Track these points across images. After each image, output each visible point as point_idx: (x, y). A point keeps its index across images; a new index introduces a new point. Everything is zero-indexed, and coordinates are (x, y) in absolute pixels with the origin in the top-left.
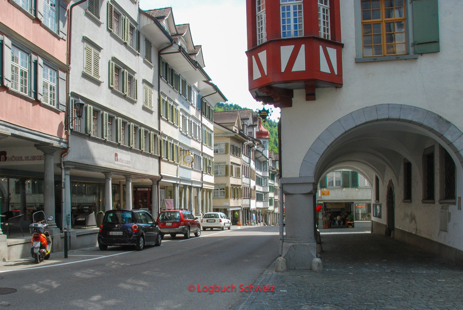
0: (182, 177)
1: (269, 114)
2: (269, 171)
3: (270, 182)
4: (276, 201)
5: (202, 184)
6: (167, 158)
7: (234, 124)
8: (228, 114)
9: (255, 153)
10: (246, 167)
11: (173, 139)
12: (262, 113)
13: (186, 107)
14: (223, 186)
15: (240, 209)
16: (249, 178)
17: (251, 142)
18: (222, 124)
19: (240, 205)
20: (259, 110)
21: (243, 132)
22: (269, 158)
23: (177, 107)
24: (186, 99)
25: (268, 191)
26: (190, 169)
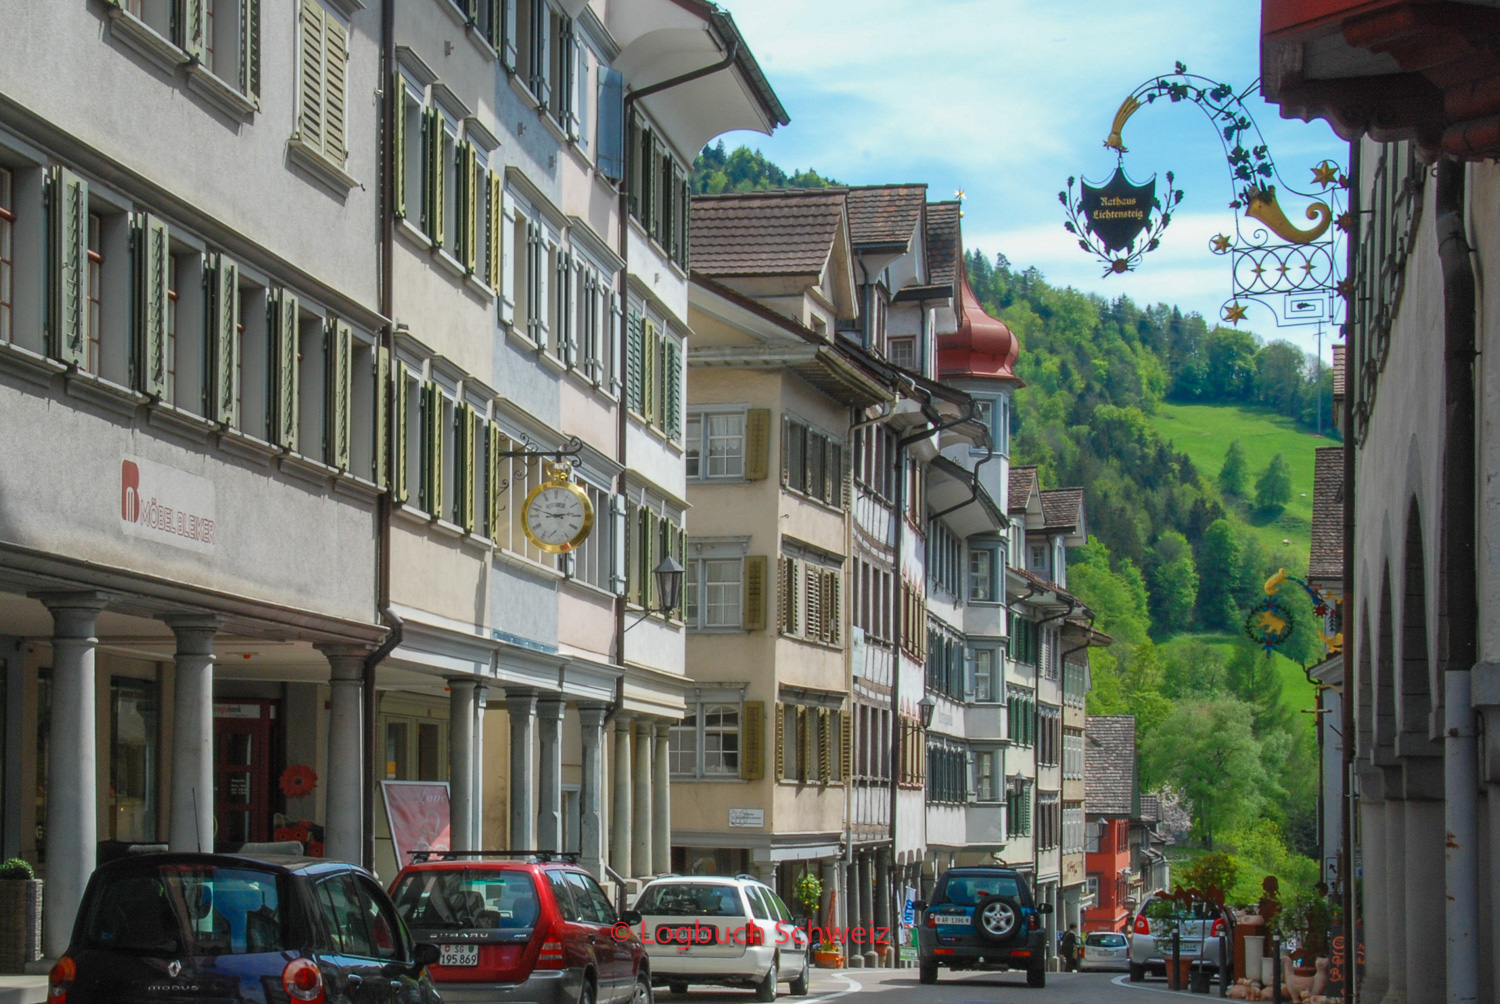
0: (505, 636)
1: (1155, 216)
2: (1011, 600)
3: (1012, 673)
4: (1046, 801)
5: (620, 682)
6: (426, 503)
7: (808, 279)
8: (768, 212)
9: (927, 482)
10: (876, 572)
11: (464, 374)
12: (1104, 209)
13: (539, 163)
14: (728, 700)
15: (833, 858)
16: (886, 645)
17: (913, 407)
18: (729, 284)
19: (833, 826)
20: (1083, 185)
21: (863, 338)
22: (1011, 511)
23: (486, 160)
24: (543, 105)
25: (1004, 736)
26: (548, 582)
